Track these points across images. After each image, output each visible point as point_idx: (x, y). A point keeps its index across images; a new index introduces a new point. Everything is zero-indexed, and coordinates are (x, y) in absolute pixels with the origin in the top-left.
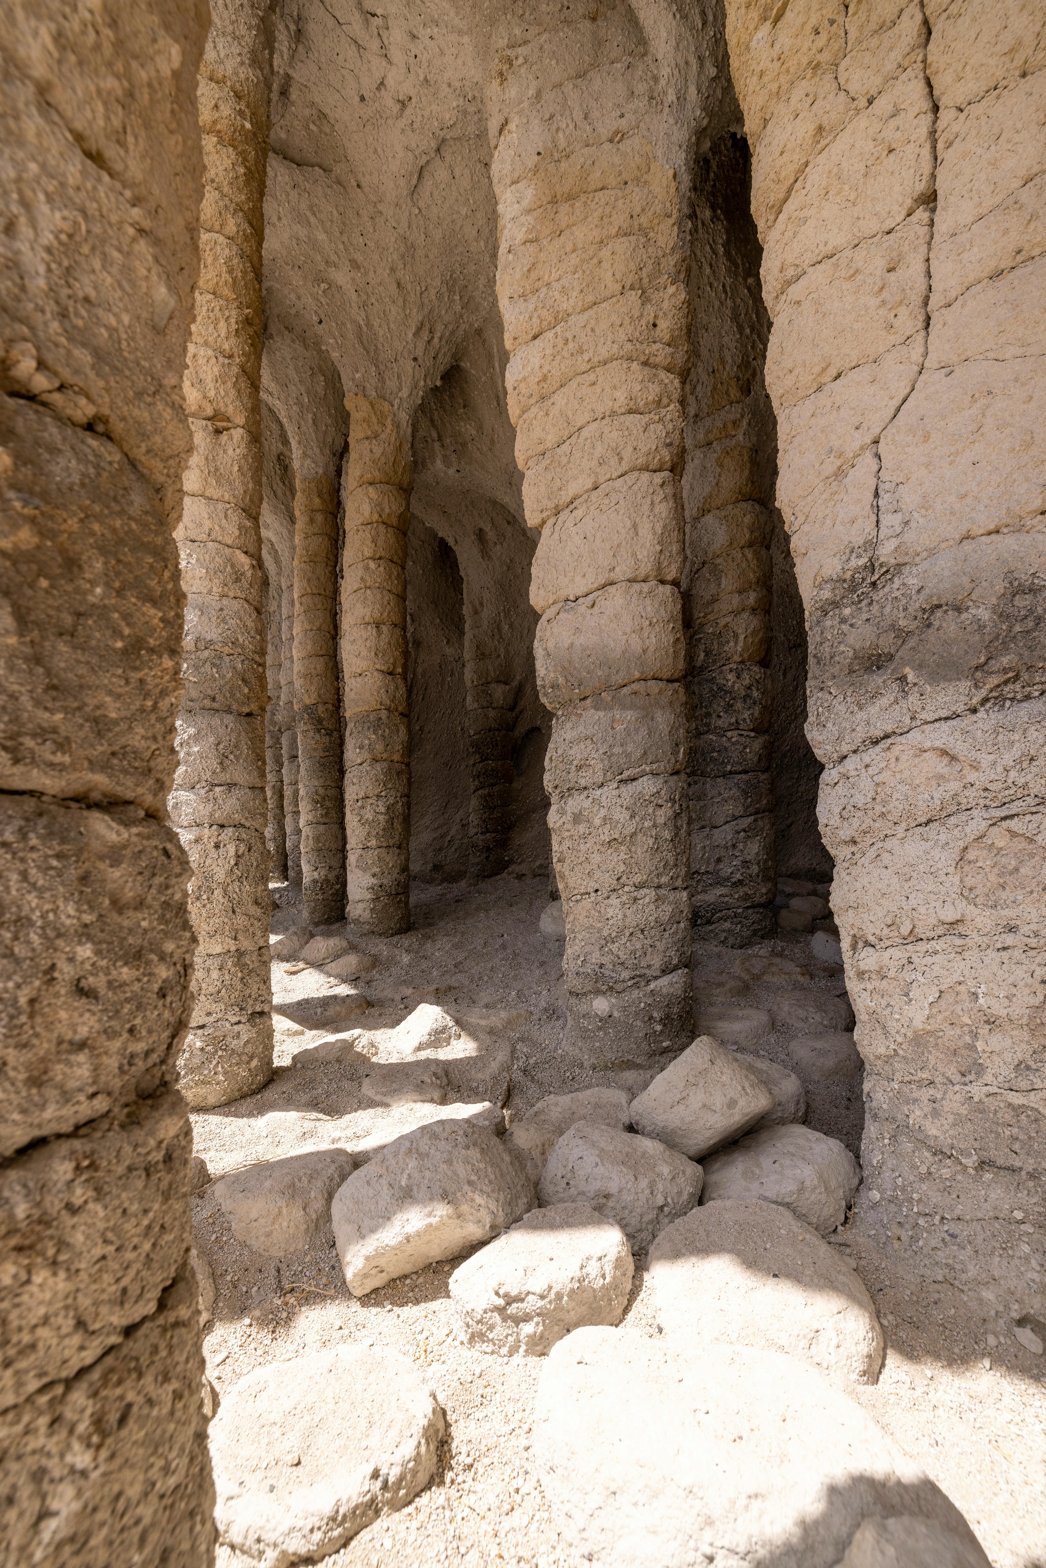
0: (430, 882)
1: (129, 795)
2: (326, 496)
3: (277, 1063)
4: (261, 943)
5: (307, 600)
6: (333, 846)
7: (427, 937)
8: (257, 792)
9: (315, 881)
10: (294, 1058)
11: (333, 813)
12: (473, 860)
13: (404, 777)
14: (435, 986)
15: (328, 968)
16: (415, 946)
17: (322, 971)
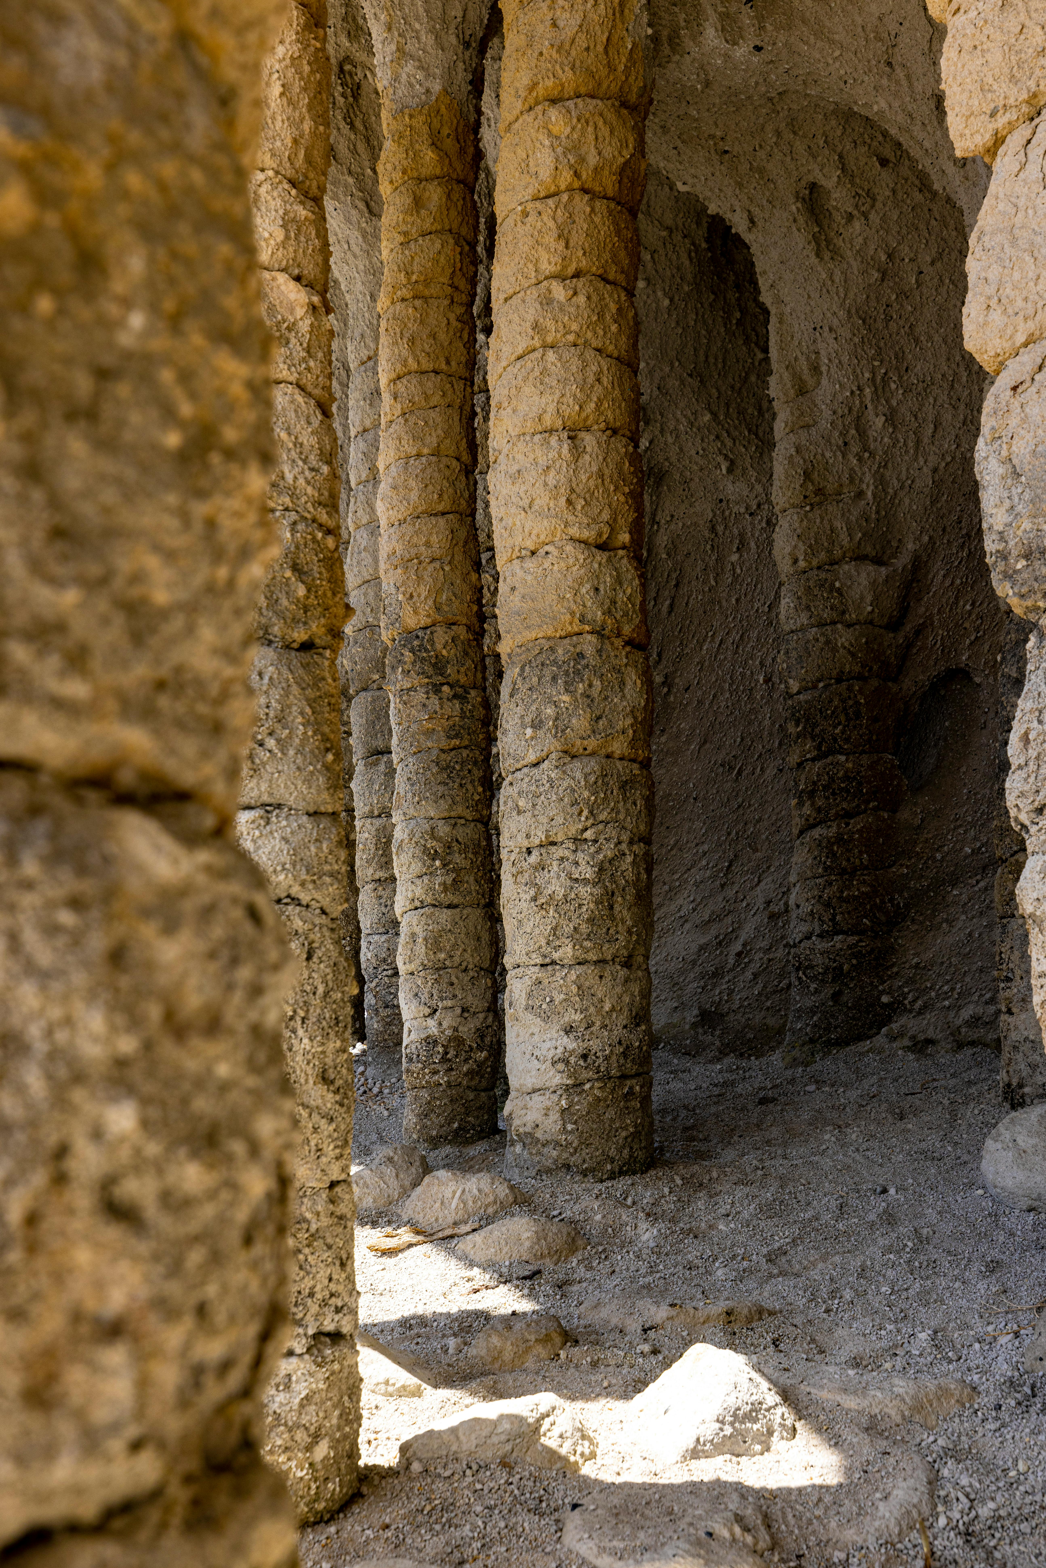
0: (693, 1052)
1: (188, 778)
2: (449, 144)
3: (368, 1457)
4: (335, 1174)
5: (409, 387)
6: (471, 960)
7: (695, 1185)
8: (324, 823)
9: (430, 1042)
10: (404, 1449)
11: (470, 882)
12: (800, 1000)
13: (638, 794)
14: (722, 1306)
15: (466, 1245)
16: (669, 1205)
17: (451, 1252)
